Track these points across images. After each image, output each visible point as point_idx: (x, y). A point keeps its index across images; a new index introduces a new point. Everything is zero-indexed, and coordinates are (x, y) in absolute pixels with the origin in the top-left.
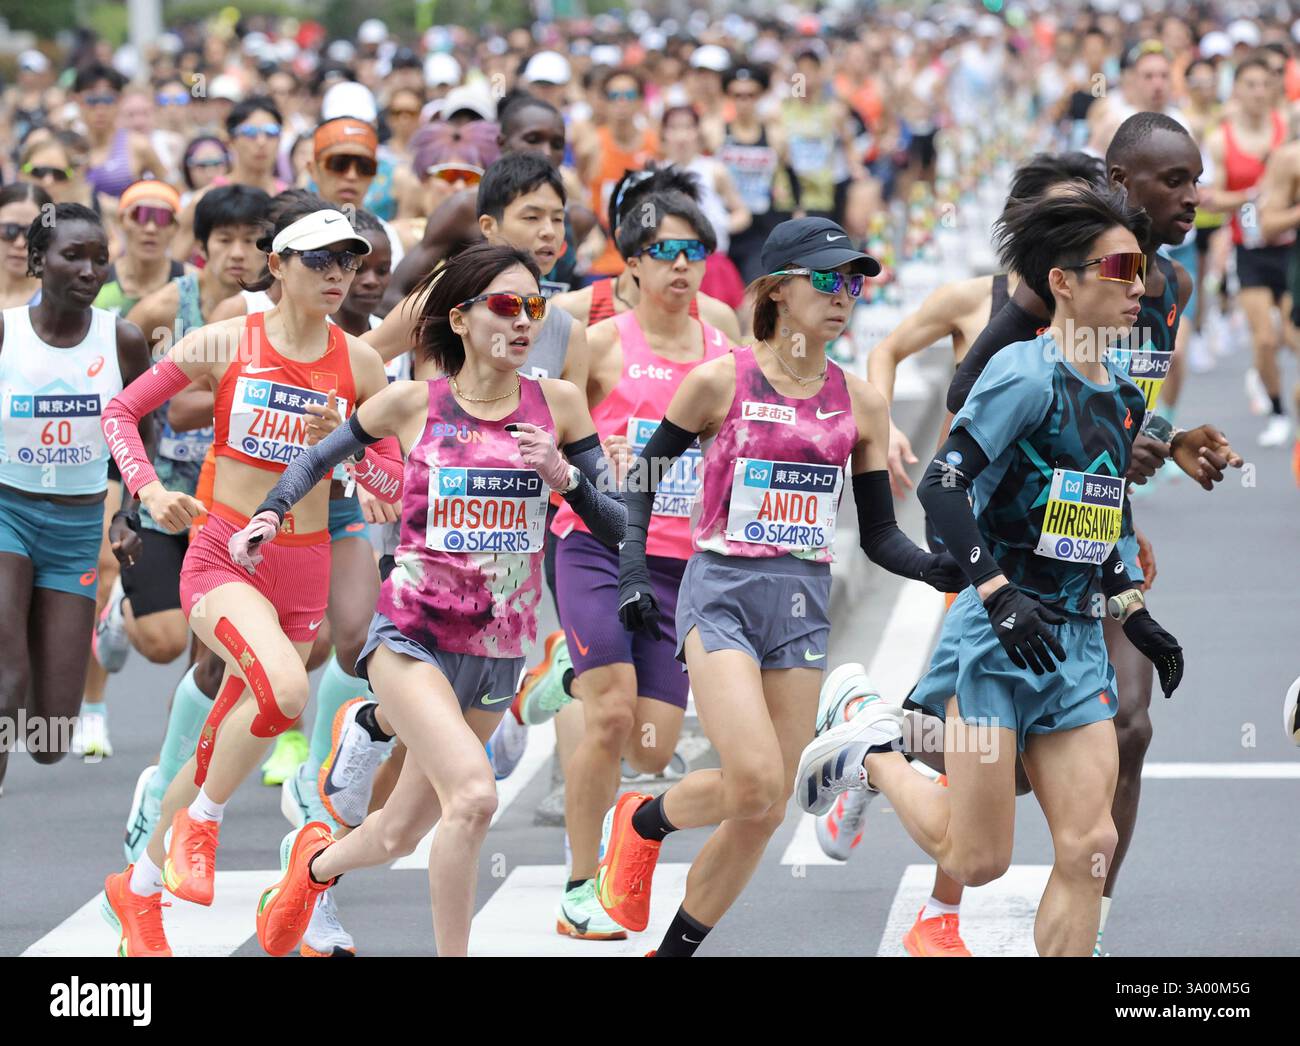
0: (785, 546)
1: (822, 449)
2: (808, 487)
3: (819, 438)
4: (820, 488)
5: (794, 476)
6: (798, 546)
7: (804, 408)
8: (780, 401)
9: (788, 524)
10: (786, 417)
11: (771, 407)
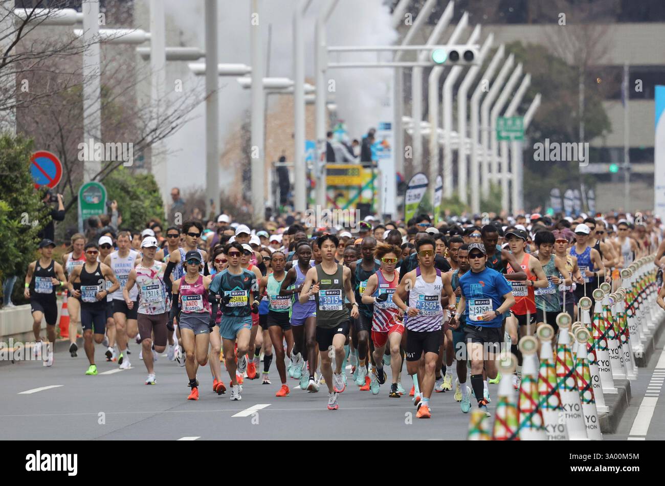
0: (192, 311)
1: (195, 292)
2: (195, 299)
3: (195, 290)
4: (197, 299)
5: (192, 298)
6: (194, 311)
7: (192, 285)
8: (188, 285)
9: (192, 306)
10: (188, 287)
11: (186, 286)
